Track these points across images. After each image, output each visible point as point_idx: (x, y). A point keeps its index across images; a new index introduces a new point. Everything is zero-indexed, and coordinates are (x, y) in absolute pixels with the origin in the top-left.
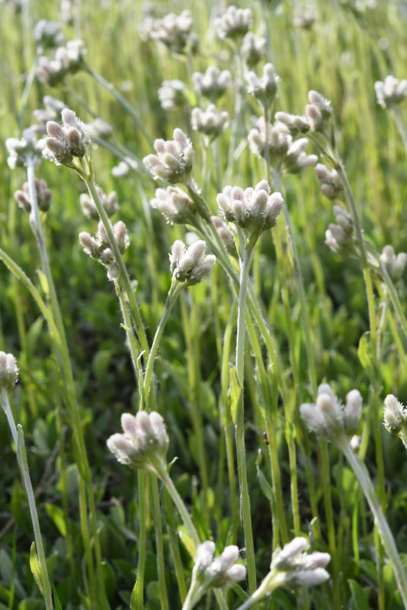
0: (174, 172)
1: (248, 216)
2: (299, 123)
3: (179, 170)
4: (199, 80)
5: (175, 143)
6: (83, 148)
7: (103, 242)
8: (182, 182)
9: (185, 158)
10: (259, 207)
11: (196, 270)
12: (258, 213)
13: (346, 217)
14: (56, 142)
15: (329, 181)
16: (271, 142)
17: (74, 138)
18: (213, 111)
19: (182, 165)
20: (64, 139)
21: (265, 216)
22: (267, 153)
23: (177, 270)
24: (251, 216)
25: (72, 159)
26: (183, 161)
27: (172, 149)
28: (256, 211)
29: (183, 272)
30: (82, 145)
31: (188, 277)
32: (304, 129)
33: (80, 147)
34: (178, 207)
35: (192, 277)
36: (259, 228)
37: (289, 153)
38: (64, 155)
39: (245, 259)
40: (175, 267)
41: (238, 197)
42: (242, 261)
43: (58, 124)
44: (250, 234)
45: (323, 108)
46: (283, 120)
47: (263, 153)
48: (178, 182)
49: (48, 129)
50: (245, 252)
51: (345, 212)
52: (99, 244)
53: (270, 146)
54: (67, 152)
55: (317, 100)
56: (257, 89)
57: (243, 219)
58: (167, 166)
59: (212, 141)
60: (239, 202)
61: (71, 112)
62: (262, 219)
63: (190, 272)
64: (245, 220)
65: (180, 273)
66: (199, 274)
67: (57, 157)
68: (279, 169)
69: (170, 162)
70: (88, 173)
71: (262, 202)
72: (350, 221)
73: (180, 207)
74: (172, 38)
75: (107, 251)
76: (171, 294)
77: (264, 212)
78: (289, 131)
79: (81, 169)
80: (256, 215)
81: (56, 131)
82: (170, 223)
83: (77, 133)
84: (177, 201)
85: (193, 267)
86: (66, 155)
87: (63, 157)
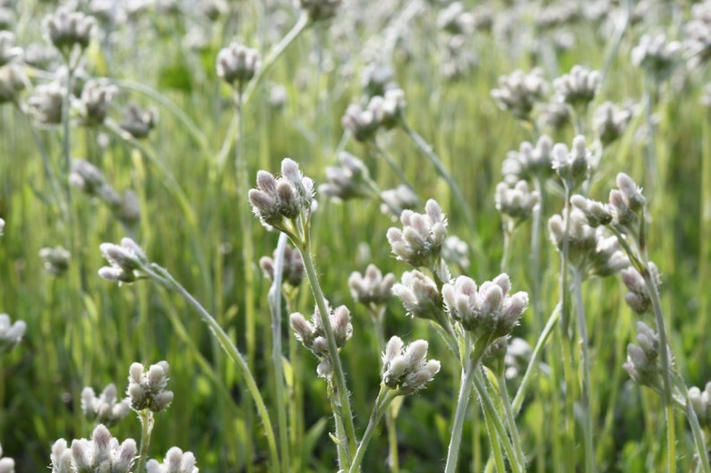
0: (416, 252)
1: (476, 316)
2: (597, 211)
3: (422, 249)
4: (527, 152)
5: (426, 218)
6: (296, 207)
7: (318, 329)
8: (427, 266)
9: (433, 237)
10: (489, 307)
11: (410, 377)
12: (487, 315)
13: (650, 337)
14: (262, 197)
15: (638, 290)
16: (572, 232)
17: (285, 194)
18: (522, 189)
19: (427, 246)
20: (275, 194)
21: (496, 319)
22: (566, 246)
23: (387, 373)
24: (479, 317)
25: (281, 219)
26: (429, 240)
27: (419, 224)
28: (485, 311)
29: (394, 376)
30: (293, 205)
31: (400, 384)
32: (605, 220)
33: (292, 207)
34: (418, 297)
35: (404, 385)
36: (488, 333)
37: (598, 249)
38: (271, 214)
39: (468, 370)
40: (386, 369)
41: (467, 291)
42: (465, 372)
43: (272, 176)
44: (477, 339)
45: (631, 196)
46: (580, 206)
47: (561, 245)
48: (422, 265)
49: (258, 181)
50: (469, 362)
51: (651, 331)
52: (313, 330)
53: (571, 238)
54: (276, 210)
55: (626, 185)
56: (563, 165)
57: (467, 318)
58: (407, 244)
59: (517, 225)
60: (466, 298)
61: (294, 162)
62: (492, 322)
63: (403, 378)
64: (471, 321)
65: (390, 377)
66: (413, 381)
67: (263, 214)
68: (581, 267)
69: (412, 239)
70: (303, 239)
71: (494, 301)
72: (656, 344)
73: (421, 296)
74: (514, 99)
75: (319, 339)
76: (379, 403)
77: (495, 314)
78: (587, 220)
79: (295, 235)
80: (485, 315)
81: (268, 184)
82: (410, 315)
83: (289, 189)
84: (418, 288)
85: (407, 371)
86: (273, 214)
87: (269, 216)
